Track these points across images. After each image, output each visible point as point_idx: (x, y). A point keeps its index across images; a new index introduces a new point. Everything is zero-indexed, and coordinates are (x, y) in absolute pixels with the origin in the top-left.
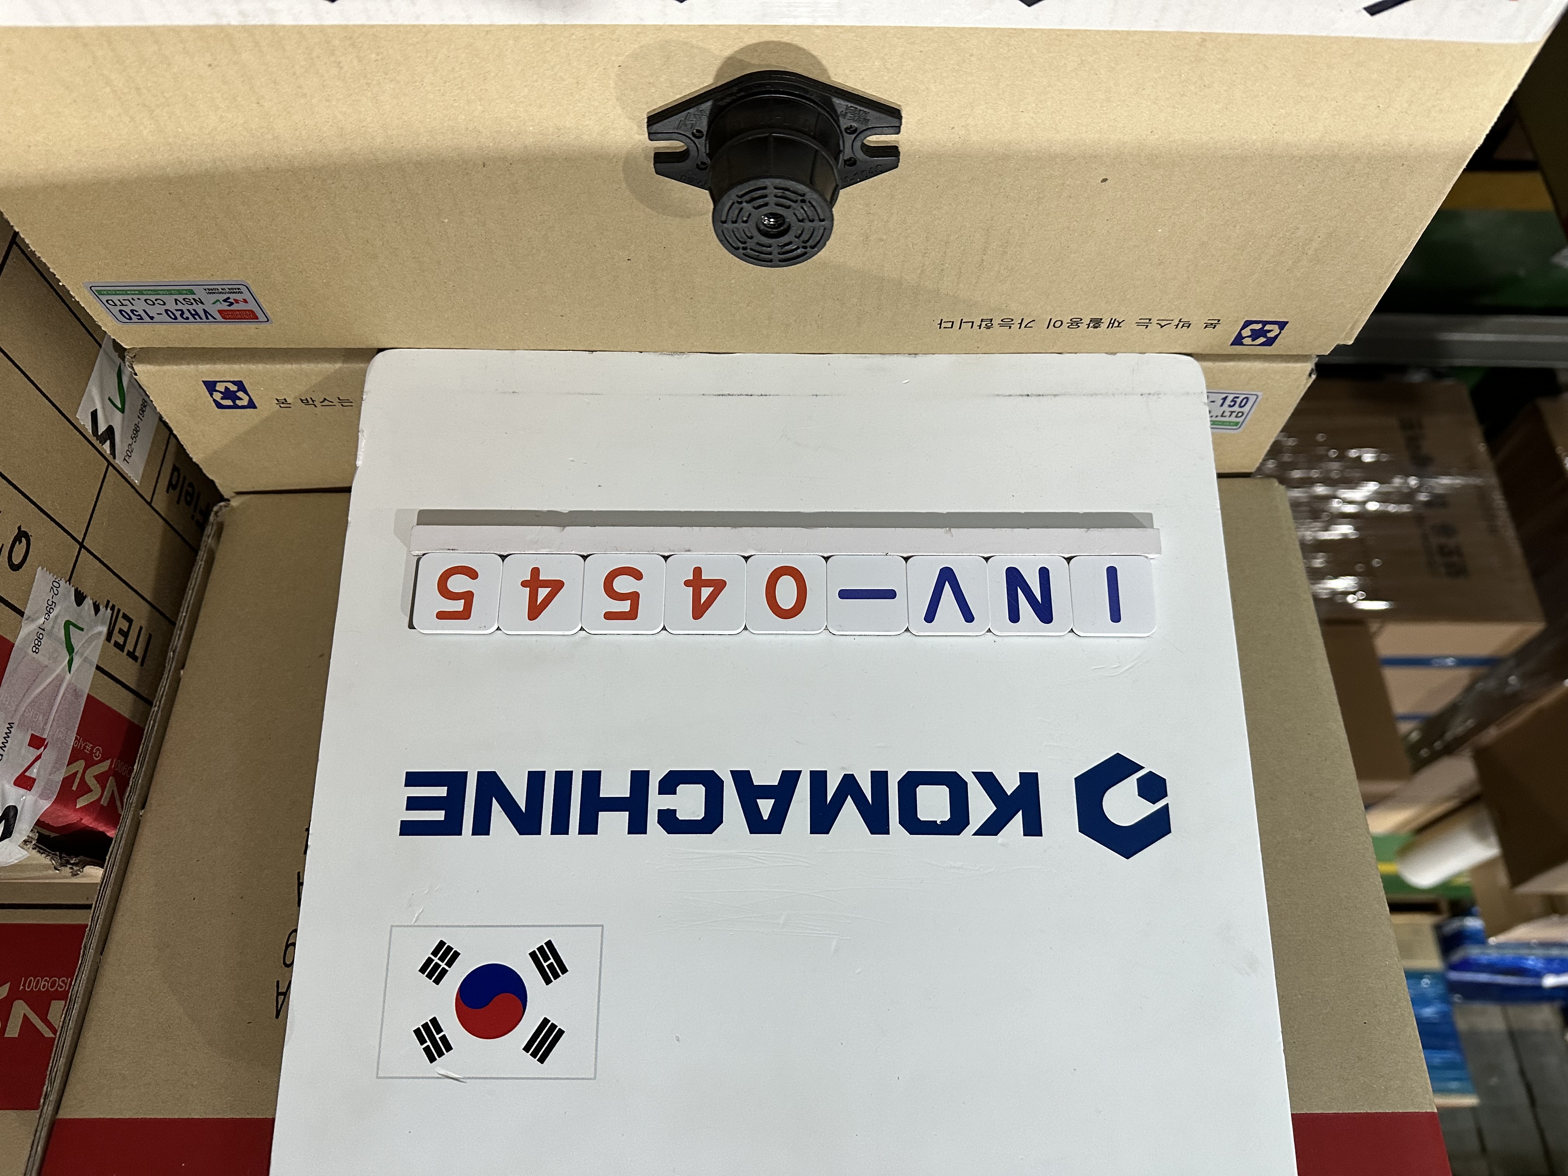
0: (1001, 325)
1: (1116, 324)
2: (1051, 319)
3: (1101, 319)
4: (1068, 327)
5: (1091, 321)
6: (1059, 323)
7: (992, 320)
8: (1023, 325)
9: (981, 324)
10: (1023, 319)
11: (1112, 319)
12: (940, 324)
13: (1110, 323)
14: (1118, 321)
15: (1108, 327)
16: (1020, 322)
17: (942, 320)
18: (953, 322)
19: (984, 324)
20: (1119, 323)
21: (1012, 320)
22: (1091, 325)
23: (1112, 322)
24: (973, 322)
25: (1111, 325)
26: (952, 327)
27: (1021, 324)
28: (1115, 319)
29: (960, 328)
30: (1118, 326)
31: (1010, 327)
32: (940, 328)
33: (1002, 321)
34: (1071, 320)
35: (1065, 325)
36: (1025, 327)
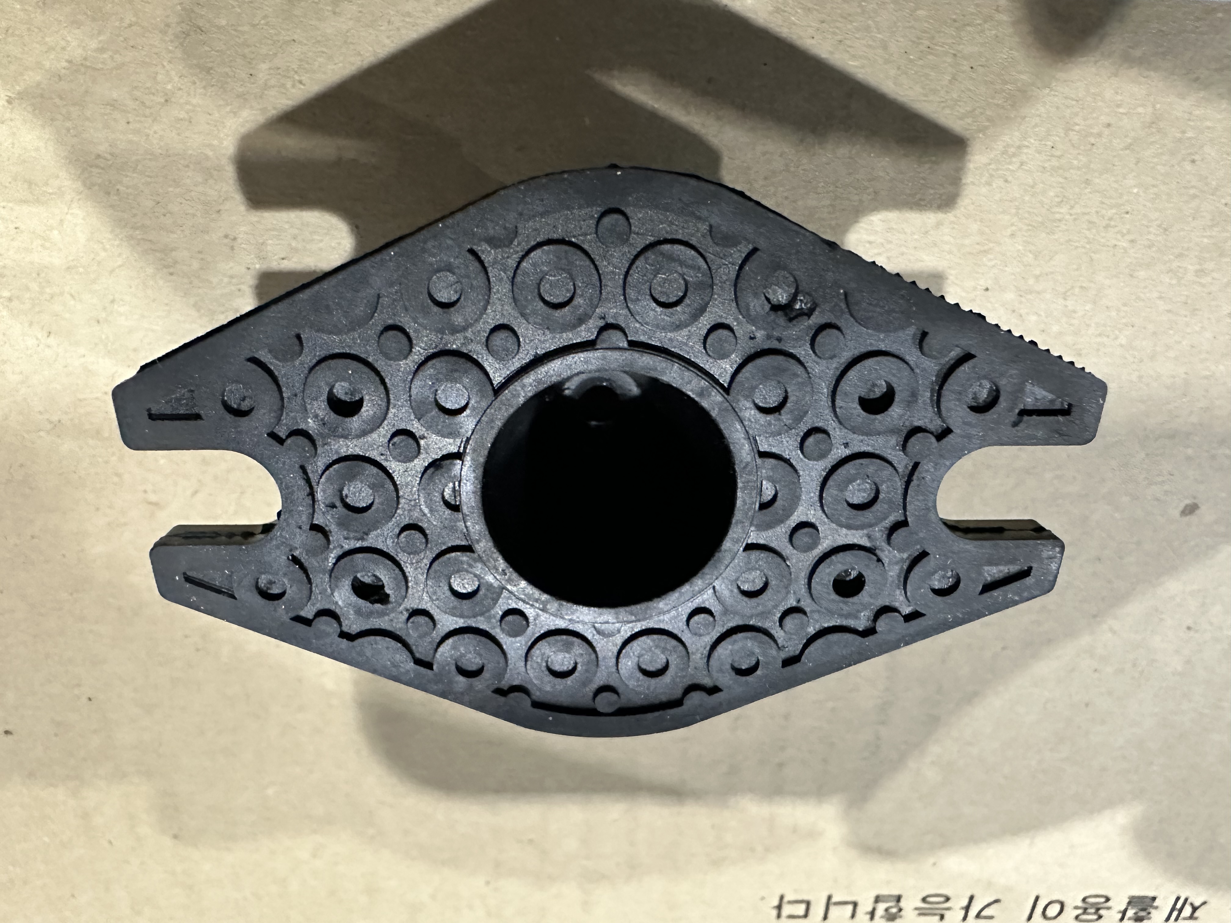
0: (922, 913)
1: (1187, 911)
2: (1037, 898)
3: (1154, 899)
4: (1077, 917)
5: (1129, 903)
6: (1056, 908)
7: (899, 899)
8: (973, 912)
9: (874, 909)
10: (971, 898)
11: (1178, 899)
12: (779, 907)
13: (1173, 909)
14: (1192, 904)
15: (1168, 919)
16: (965, 903)
17: (782, 898)
18: (808, 904)
19: (881, 908)
20: (1195, 909)
21: (948, 899)
22: (1130, 913)
23: (1179, 906)
24: (855, 904)
25: (1175, 914)
26: (806, 916)
27: (967, 909)
28: (1186, 900)
29: (825, 918)
30: (1191, 917)
31: (942, 917)
32: (779, 916)
33: (924, 900)
34: (1084, 900)
35: (1070, 913)
36: (978, 916)
